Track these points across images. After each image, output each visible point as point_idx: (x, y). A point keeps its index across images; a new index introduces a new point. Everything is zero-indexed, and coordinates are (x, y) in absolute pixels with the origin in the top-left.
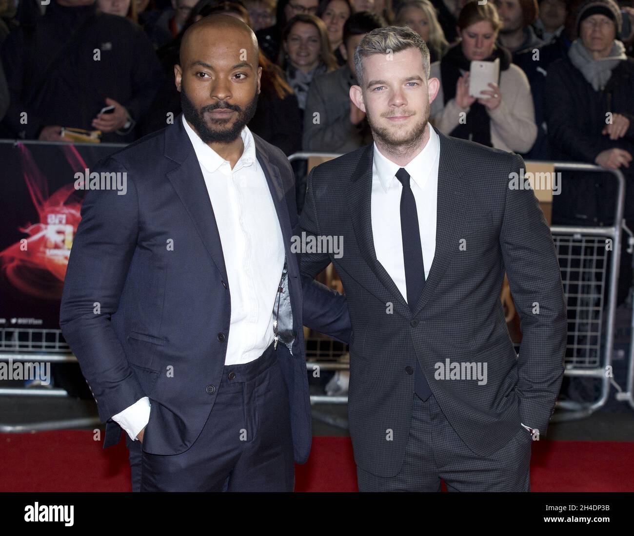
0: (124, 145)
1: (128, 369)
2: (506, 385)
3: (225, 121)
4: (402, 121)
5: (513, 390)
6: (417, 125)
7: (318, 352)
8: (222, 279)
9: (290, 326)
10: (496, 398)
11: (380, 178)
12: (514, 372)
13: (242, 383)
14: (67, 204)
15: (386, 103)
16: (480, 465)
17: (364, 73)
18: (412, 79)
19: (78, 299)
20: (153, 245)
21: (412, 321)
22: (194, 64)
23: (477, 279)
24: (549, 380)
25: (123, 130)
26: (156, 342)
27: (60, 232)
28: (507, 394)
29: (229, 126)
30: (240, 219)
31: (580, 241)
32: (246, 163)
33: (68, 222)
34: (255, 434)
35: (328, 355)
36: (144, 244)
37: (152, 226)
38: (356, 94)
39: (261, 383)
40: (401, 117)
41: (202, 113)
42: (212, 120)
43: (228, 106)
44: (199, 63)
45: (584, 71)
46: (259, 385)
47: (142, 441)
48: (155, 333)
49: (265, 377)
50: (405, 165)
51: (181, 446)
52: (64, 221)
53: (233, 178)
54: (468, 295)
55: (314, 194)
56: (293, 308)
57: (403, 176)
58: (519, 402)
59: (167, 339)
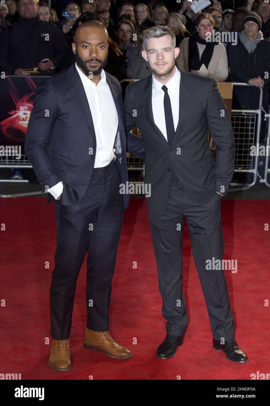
0: (50, 77)
1: (53, 170)
2: (210, 175)
3: (95, 67)
4: (162, 66)
5: (213, 177)
6: (169, 68)
7: (134, 163)
8: (92, 132)
9: (120, 152)
10: (206, 181)
11: (155, 90)
12: (213, 170)
13: (101, 175)
14: (27, 102)
15: (156, 59)
16: (199, 209)
17: (147, 45)
18: (166, 48)
19: (32, 141)
20: (64, 118)
21: (170, 150)
22: (82, 42)
23: (197, 131)
24: (228, 173)
25: (50, 70)
26: (65, 158)
27: (25, 114)
28: (210, 179)
29: (97, 69)
30: (99, 107)
31: (244, 116)
32: (102, 83)
33: (28, 110)
34: (107, 197)
35: (138, 164)
36: (60, 118)
37: (63, 110)
38: (144, 54)
39: (109, 175)
40: (161, 65)
41: (86, 63)
42: (90, 66)
43: (97, 60)
44: (84, 42)
45: (245, 45)
46: (108, 176)
47: (60, 200)
48: (65, 155)
49: (111, 172)
50: (165, 84)
51: (76, 202)
52: (26, 109)
53: (96, 90)
54: (193, 138)
55: (128, 97)
56: (121, 144)
57: (165, 89)
58: (215, 183)
59: (69, 158)
